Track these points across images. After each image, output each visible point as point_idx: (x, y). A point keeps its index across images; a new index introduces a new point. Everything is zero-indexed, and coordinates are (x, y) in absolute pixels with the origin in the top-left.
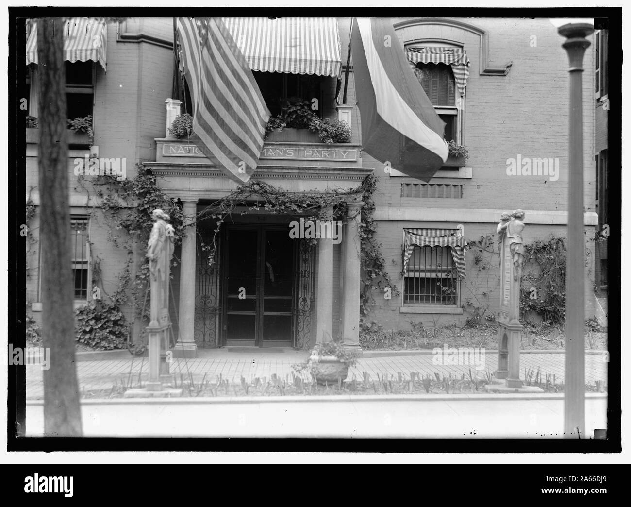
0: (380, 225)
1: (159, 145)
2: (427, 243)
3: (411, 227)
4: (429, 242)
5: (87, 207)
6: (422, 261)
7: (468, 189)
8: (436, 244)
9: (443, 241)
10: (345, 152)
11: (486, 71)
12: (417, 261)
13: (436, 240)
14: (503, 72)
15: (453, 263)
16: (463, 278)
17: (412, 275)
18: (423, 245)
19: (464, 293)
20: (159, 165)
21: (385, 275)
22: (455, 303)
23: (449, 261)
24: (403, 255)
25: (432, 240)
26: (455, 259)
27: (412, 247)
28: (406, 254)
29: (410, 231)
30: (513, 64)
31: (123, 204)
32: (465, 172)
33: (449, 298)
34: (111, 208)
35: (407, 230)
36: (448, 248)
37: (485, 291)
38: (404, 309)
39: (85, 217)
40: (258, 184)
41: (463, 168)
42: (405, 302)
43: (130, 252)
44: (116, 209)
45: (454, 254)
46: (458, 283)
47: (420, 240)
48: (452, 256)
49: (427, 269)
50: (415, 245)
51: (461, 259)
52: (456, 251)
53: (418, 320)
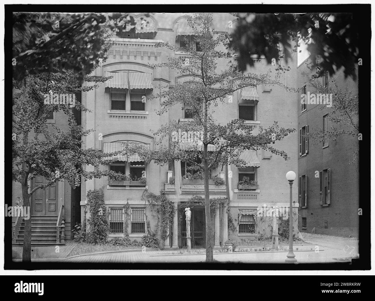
0: (231, 208)
1: (166, 185)
2: (246, 214)
3: (241, 209)
4: (247, 213)
5: (145, 205)
6: (246, 219)
7: (258, 197)
8: (249, 214)
9: (251, 213)
10: (223, 187)
11: (264, 158)
12: (243, 219)
13: (249, 213)
14: (269, 158)
15: (254, 220)
16: (257, 225)
17: (241, 223)
18: (245, 214)
19: (257, 229)
20: (167, 191)
21: (233, 224)
22: (255, 233)
23: (253, 220)
24: (239, 217)
25: (248, 213)
26: (255, 219)
27: (241, 215)
28: (240, 217)
29: (241, 210)
30: (272, 156)
31: (157, 204)
32: (258, 191)
33: (253, 231)
34: (153, 205)
35: (240, 210)
36: (253, 215)
37: (264, 228)
38: (239, 235)
39: (144, 208)
40: (197, 197)
41: (257, 190)
42: (239, 233)
43: (159, 219)
44: (154, 205)
45: (254, 217)
46: (256, 226)
47: (244, 213)
48: (254, 218)
49: (246, 221)
50: (242, 214)
51: (257, 219)
52: (255, 216)
53: (244, 238)
